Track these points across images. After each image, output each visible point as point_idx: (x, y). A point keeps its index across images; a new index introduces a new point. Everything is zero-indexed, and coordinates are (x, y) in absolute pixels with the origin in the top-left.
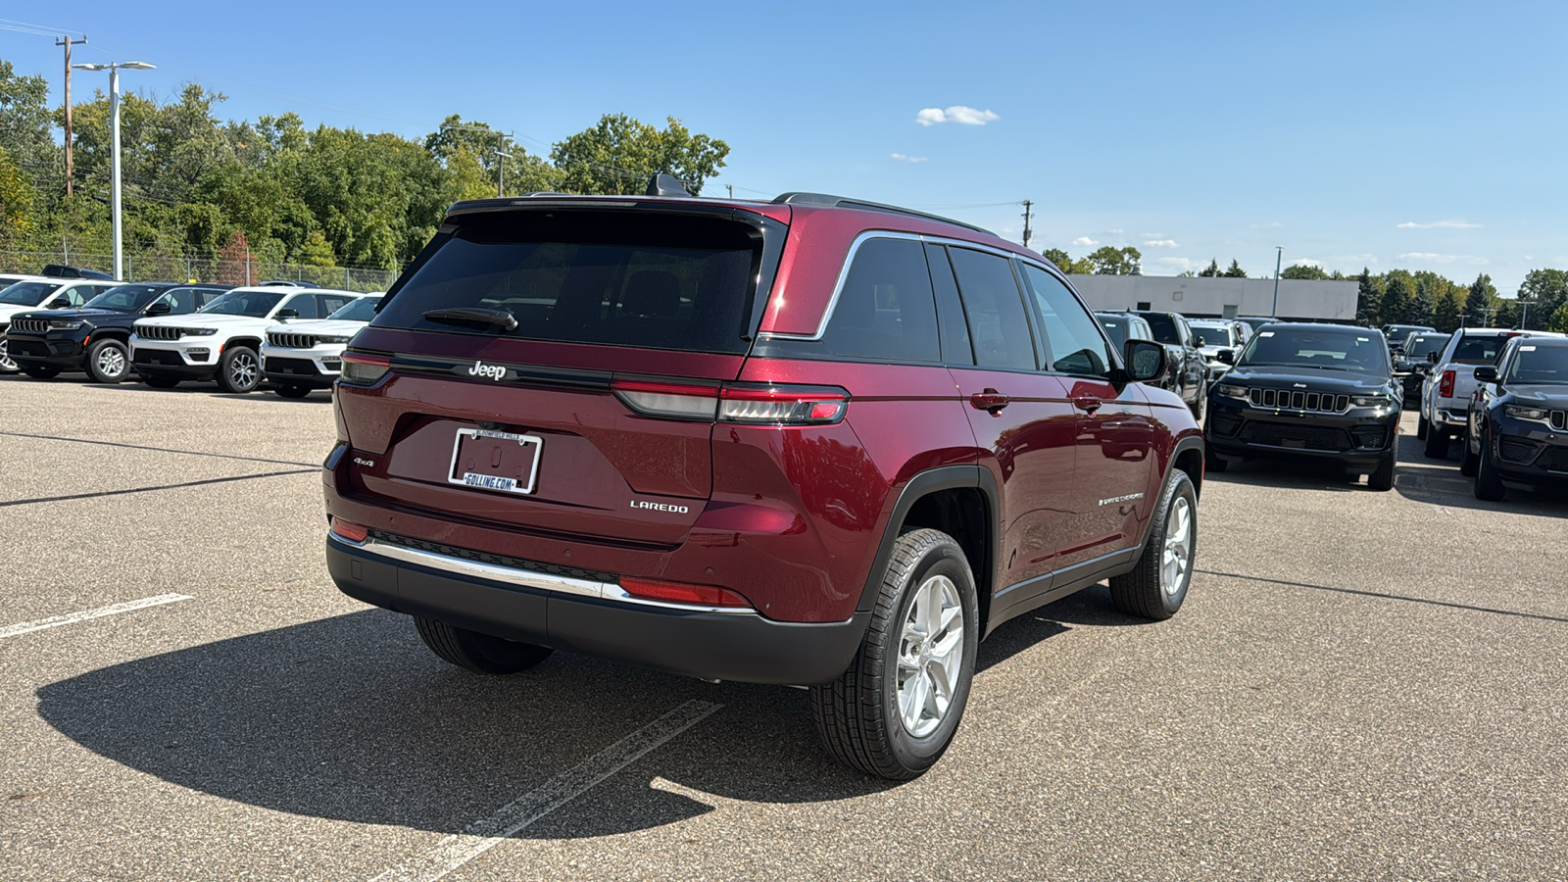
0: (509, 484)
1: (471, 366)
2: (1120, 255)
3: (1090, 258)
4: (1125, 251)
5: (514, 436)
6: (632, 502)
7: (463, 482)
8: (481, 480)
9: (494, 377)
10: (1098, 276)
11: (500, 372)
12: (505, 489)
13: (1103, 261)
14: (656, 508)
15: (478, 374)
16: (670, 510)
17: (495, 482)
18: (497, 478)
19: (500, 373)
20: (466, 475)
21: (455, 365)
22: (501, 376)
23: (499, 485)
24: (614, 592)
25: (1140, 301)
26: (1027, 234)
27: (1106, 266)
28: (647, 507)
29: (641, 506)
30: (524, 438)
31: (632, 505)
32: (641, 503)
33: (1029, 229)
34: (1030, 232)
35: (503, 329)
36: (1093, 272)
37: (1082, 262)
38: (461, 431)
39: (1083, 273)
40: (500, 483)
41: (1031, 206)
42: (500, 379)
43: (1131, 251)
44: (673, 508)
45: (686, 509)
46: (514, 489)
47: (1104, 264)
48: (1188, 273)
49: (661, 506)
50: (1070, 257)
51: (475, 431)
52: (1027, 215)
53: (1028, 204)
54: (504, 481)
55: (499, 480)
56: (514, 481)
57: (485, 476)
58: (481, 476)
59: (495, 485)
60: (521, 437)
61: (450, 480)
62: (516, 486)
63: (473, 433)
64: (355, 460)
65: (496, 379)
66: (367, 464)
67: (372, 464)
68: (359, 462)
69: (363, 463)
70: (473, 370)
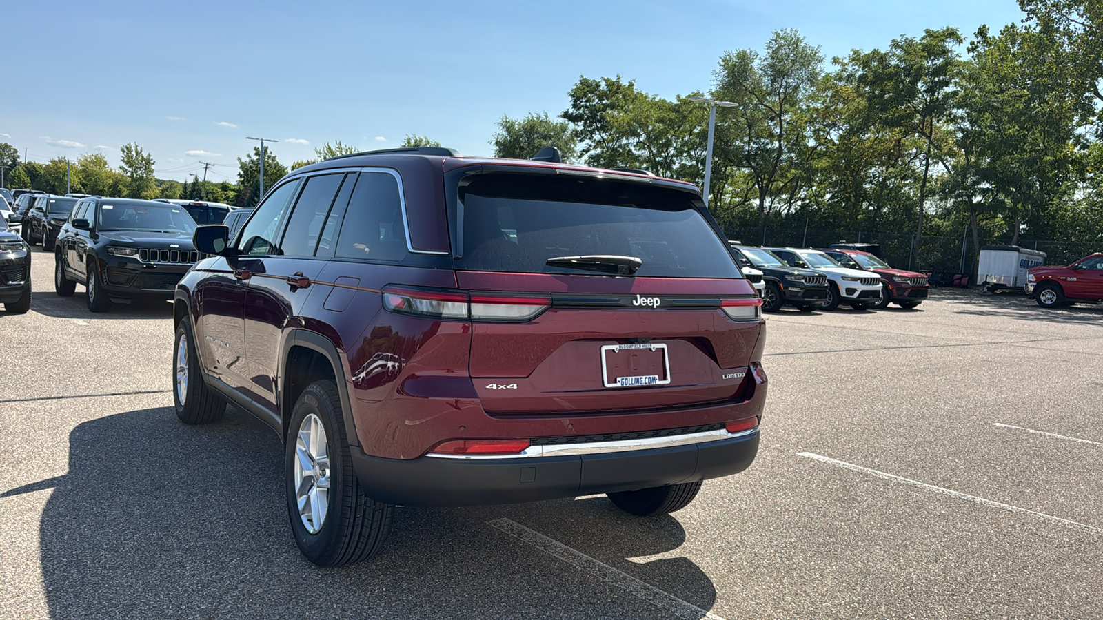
0: (654, 379)
1: (634, 299)
5: (647, 346)
7: (618, 385)
8: (632, 381)
9: (653, 305)
11: (657, 301)
12: (652, 384)
15: (640, 304)
17: (643, 380)
18: (644, 377)
19: (657, 303)
20: (619, 379)
21: (622, 299)
22: (658, 304)
23: (647, 381)
24: (722, 434)
30: (655, 346)
38: (604, 348)
40: (647, 380)
42: (657, 306)
46: (658, 382)
51: (618, 346)
54: (650, 378)
55: (646, 378)
56: (657, 377)
57: (634, 378)
58: (631, 378)
59: (644, 382)
60: (653, 345)
61: (607, 385)
62: (659, 380)
63: (616, 347)
64: (488, 387)
65: (655, 307)
66: (509, 387)
67: (515, 387)
68: (495, 387)
69: (501, 387)
70: (637, 302)
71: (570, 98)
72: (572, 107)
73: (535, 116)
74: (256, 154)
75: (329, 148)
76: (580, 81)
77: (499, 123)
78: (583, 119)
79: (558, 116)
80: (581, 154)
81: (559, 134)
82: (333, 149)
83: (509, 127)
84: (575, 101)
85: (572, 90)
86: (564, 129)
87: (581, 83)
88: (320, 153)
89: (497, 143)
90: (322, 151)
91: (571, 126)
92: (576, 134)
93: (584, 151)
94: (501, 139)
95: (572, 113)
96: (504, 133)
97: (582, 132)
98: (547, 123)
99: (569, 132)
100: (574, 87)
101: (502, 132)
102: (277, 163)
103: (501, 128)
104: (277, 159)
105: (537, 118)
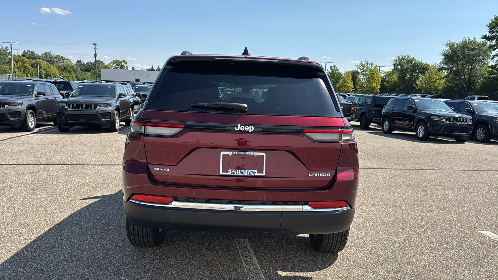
0: (253, 172)
1: (236, 127)
2: (121, 62)
3: (111, 63)
4: (122, 61)
5: (252, 153)
6: (309, 174)
7: (229, 174)
8: (238, 172)
9: (248, 130)
10: (114, 69)
11: (252, 128)
12: (252, 175)
13: (115, 64)
14: (319, 175)
15: (240, 130)
16: (324, 175)
18: (247, 171)
20: (230, 170)
21: (227, 126)
22: (252, 130)
23: (248, 173)
24: (307, 208)
25: (137, 78)
26: (95, 55)
27: (116, 66)
28: (315, 175)
29: (313, 175)
30: (256, 154)
31: (309, 175)
32: (313, 174)
33: (96, 53)
34: (97, 54)
35: (242, 111)
36: (112, 68)
37: (109, 64)
38: (222, 153)
39: (110, 68)
41: (96, 45)
43: (124, 61)
44: (325, 175)
45: (329, 174)
46: (256, 174)
47: (116, 65)
48: (143, 69)
49: (320, 174)
50: (104, 63)
51: (231, 152)
52: (95, 48)
53: (95, 44)
54: (251, 171)
55: (248, 171)
56: (256, 171)
57: (240, 170)
58: (238, 170)
59: (246, 173)
60: (255, 153)
61: (221, 173)
62: (257, 173)
63: (230, 153)
64: (155, 169)
65: (250, 131)
66: (165, 170)
67: (168, 170)
68: (158, 169)
69: (161, 169)
70: (237, 128)
71: (488, 28)
72: (488, 32)
73: (467, 39)
74: (331, 69)
75: (362, 63)
76: (495, 18)
77: (445, 45)
78: (495, 39)
79: (480, 38)
80: (493, 57)
81: (481, 47)
82: (364, 64)
83: (451, 46)
84: (491, 29)
85: (489, 23)
86: (484, 44)
87: (495, 19)
88: (358, 66)
89: (444, 55)
90: (358, 65)
91: (489, 43)
92: (491, 47)
93: (495, 55)
94: (446, 52)
95: (489, 36)
96: (448, 50)
97: (495, 45)
98: (475, 42)
99: (488, 46)
100: (491, 22)
101: (446, 49)
102: (339, 72)
103: (446, 47)
104: (339, 71)
105: (468, 40)
